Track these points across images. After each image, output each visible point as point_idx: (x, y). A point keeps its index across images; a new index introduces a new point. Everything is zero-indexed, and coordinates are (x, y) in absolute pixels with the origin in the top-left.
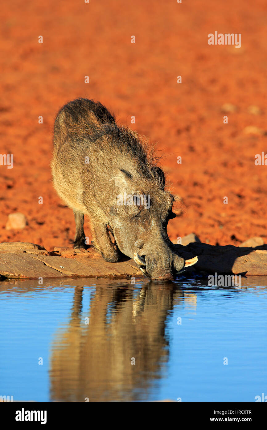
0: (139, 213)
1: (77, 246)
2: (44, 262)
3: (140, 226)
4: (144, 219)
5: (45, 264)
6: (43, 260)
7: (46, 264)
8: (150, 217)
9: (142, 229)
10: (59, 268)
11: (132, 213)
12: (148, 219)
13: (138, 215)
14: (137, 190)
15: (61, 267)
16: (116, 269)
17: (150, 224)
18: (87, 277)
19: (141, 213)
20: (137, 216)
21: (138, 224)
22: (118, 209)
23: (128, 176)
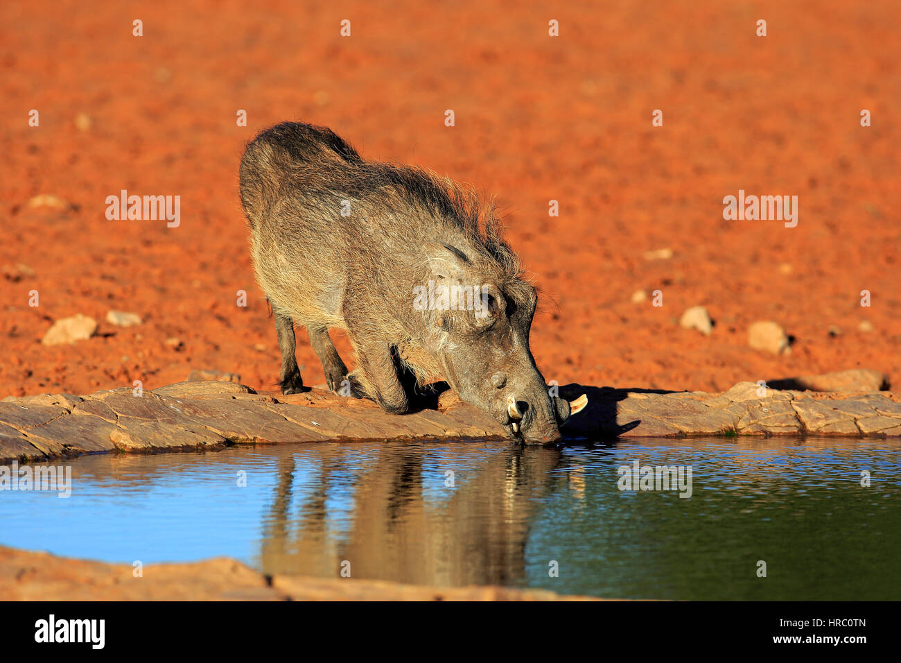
0: (494, 323)
1: (290, 389)
2: (283, 415)
3: (496, 346)
4: (501, 335)
5: (286, 419)
6: (280, 412)
7: (289, 419)
8: (511, 330)
9: (498, 353)
10: (313, 425)
11: (481, 325)
12: (507, 332)
13: (491, 327)
14: (484, 283)
15: (315, 423)
16: (406, 426)
17: (511, 342)
18: (363, 441)
19: (498, 323)
20: (489, 329)
21: (492, 344)
22: (454, 320)
23: (462, 257)
